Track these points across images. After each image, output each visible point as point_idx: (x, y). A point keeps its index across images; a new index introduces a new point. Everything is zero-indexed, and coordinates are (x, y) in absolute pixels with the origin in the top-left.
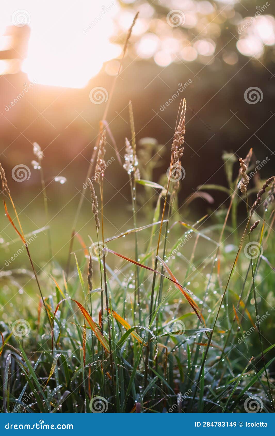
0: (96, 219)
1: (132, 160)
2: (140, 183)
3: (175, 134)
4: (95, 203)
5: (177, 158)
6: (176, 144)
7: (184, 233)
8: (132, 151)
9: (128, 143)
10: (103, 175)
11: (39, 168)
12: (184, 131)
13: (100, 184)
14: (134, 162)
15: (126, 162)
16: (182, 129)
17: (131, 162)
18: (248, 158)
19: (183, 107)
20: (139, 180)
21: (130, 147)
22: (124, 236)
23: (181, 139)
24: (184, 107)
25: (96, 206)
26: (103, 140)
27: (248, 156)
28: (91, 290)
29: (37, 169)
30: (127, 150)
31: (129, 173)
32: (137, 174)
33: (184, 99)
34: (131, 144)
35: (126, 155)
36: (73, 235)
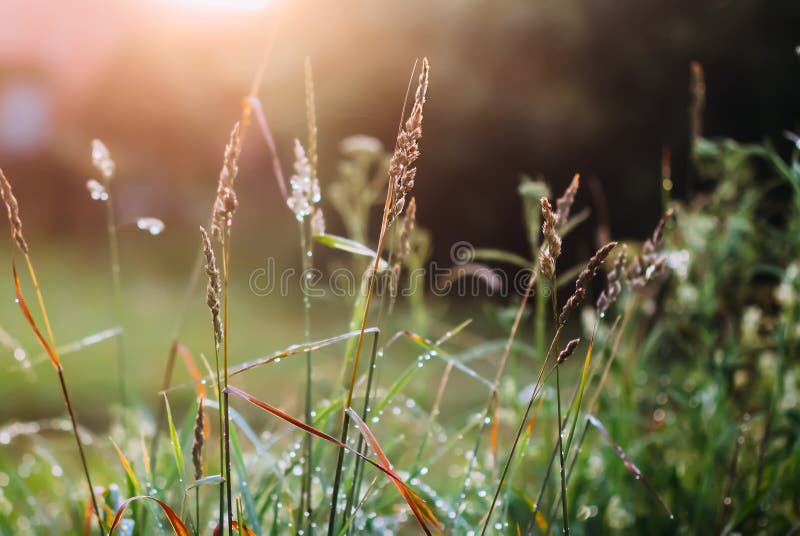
0: (215, 320)
1: (307, 190)
2: (324, 241)
3: (399, 137)
4: (213, 284)
5: (401, 192)
6: (400, 159)
7: (416, 358)
8: (308, 169)
9: (299, 150)
10: (229, 223)
11: (105, 197)
12: (420, 132)
13: (223, 242)
14: (312, 195)
15: (294, 192)
16: (415, 127)
17: (305, 194)
18: (569, 196)
19: (421, 77)
20: (322, 234)
21: (305, 160)
22: (278, 360)
23: (412, 150)
24: (424, 78)
25: (216, 291)
26: (235, 143)
27: (569, 191)
28: (198, 478)
29: (100, 200)
30: (297, 166)
31: (300, 218)
32: (316, 221)
33: (425, 59)
34: (306, 155)
35: (295, 177)
36: (174, 350)
